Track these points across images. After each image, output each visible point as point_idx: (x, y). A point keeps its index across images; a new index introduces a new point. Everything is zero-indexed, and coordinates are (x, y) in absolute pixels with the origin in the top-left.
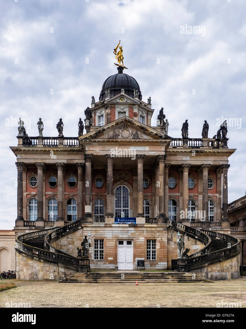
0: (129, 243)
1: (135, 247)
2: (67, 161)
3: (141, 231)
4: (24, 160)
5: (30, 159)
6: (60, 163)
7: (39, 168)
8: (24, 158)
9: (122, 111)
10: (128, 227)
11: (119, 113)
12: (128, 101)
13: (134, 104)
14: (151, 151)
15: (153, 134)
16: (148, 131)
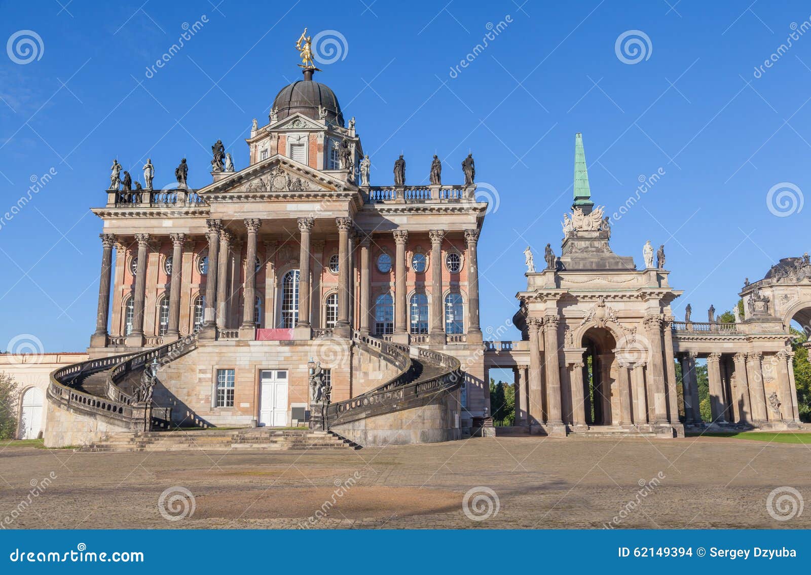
0: (282, 375)
1: (291, 383)
3: (303, 353)
4: (115, 229)
5: (126, 227)
7: (141, 244)
9: (298, 143)
10: (278, 346)
11: (294, 145)
12: (309, 127)
13: (316, 130)
14: (325, 211)
15: (325, 182)
16: (316, 177)
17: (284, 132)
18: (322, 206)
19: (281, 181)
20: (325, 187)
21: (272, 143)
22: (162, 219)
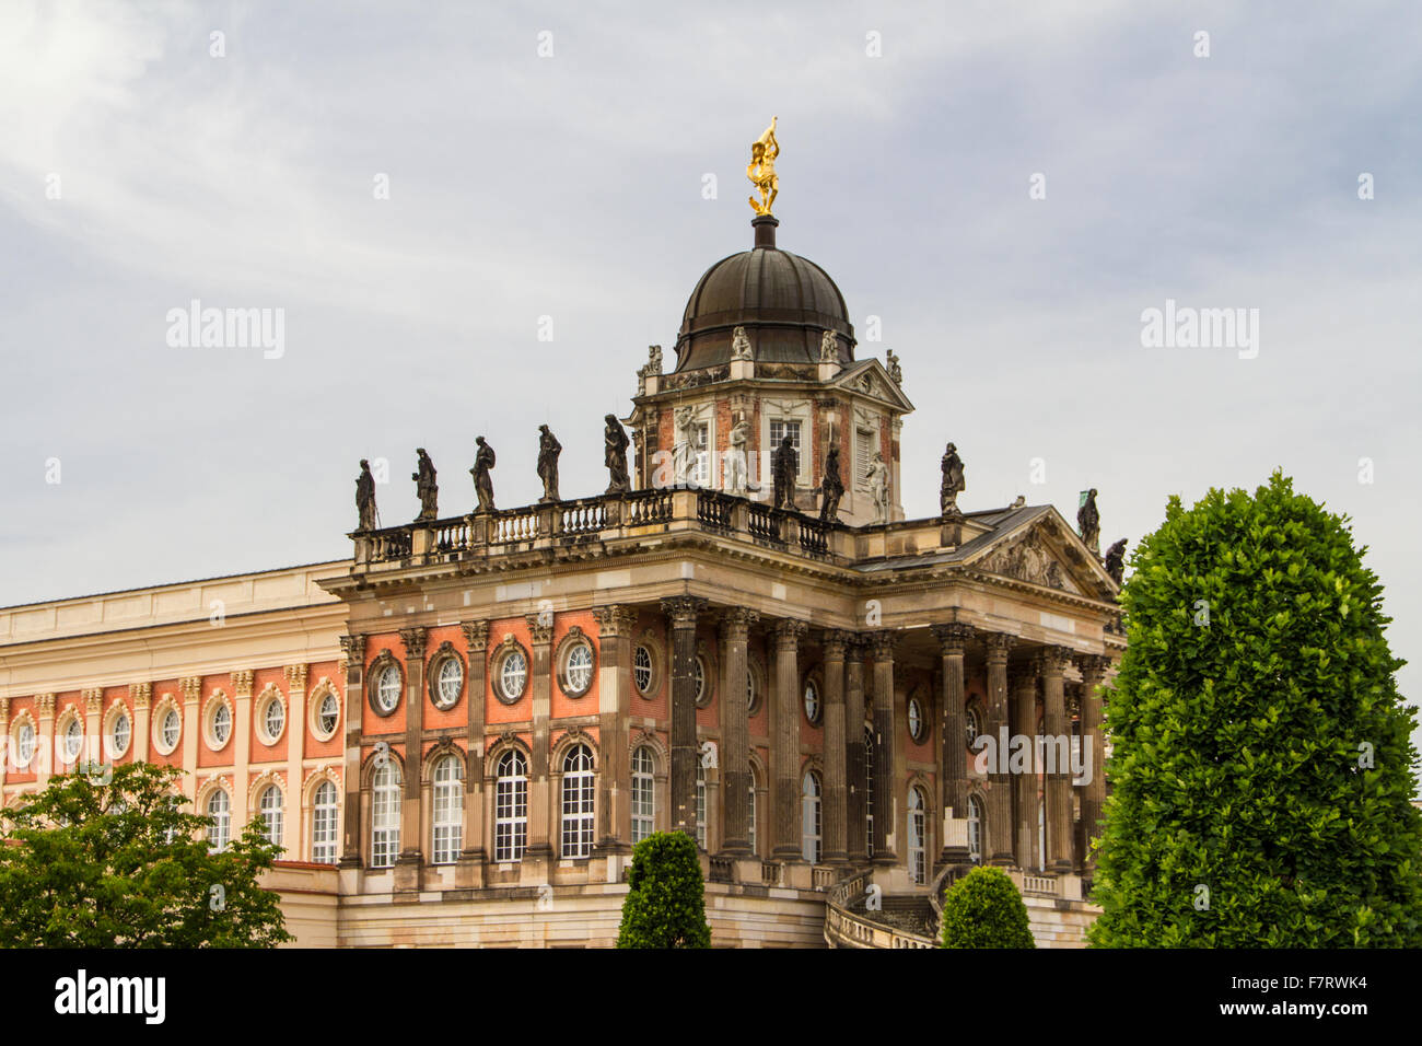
2: (812, 616)
4: (703, 587)
5: (721, 586)
6: (799, 621)
7: (742, 632)
8: (704, 580)
9: (868, 429)
11: (860, 432)
12: (883, 396)
13: (896, 408)
14: (1081, 637)
15: (1093, 580)
16: (1082, 567)
17: (851, 397)
18: (1076, 624)
19: (1036, 563)
20: (1081, 587)
21: (831, 417)
22: (774, 578)
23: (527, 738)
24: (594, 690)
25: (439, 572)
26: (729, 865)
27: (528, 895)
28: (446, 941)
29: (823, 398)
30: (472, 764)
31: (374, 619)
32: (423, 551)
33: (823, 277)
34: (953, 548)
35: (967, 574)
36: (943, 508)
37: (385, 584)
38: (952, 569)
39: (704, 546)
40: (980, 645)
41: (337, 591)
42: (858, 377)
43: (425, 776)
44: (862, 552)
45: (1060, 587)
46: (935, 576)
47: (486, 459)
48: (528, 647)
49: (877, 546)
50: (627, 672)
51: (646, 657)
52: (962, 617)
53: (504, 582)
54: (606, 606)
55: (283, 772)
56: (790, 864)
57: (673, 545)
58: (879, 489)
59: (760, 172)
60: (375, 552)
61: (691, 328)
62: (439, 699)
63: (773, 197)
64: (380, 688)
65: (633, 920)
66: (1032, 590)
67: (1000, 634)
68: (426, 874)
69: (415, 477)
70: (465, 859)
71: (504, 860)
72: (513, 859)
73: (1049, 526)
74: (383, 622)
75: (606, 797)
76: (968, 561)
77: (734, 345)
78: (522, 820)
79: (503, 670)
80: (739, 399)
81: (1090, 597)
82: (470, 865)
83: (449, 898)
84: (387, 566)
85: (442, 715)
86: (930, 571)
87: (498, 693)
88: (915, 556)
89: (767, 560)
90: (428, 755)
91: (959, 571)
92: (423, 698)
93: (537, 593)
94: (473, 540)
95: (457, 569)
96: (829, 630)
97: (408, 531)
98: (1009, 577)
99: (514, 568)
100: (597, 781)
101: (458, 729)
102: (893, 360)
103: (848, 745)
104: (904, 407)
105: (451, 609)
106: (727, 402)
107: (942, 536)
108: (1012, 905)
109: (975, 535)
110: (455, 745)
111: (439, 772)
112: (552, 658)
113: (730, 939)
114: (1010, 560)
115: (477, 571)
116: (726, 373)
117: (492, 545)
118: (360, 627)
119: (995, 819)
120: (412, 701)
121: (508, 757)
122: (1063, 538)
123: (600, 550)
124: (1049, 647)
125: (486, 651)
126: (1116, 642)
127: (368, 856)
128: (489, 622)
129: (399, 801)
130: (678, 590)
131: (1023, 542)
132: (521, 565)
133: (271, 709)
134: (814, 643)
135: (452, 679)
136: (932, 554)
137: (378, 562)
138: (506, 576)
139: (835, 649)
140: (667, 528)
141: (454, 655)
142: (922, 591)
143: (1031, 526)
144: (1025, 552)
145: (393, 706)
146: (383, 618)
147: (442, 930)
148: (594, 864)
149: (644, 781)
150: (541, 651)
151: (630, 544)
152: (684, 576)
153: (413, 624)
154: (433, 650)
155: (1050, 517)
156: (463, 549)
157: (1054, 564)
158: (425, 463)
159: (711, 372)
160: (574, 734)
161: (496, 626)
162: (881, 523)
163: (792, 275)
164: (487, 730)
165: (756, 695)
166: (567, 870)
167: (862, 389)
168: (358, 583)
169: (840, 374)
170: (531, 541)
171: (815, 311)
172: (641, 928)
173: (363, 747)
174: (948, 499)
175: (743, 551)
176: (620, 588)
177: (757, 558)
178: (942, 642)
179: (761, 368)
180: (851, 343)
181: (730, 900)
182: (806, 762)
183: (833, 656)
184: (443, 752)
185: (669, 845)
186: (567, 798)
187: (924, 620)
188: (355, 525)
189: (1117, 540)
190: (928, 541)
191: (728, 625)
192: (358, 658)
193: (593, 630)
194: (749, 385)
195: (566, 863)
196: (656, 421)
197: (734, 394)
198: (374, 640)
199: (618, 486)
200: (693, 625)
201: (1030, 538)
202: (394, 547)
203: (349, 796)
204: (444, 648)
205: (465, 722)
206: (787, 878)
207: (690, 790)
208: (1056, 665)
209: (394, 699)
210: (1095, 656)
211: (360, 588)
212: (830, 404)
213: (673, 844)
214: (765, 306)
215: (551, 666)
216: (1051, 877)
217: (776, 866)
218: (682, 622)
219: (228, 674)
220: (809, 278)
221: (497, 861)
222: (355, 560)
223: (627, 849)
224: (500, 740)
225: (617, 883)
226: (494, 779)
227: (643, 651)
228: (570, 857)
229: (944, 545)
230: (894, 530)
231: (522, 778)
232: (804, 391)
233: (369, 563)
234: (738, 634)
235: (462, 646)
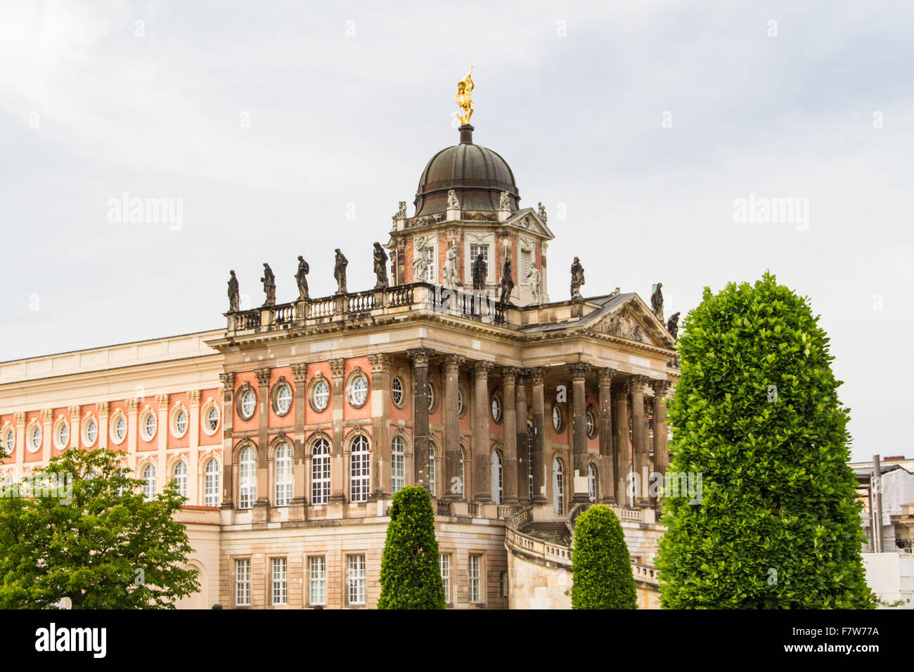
2: (496, 359)
4: (432, 343)
5: (443, 342)
6: (488, 362)
9: (527, 249)
11: (523, 251)
12: (536, 230)
13: (543, 237)
14: (653, 370)
15: (660, 336)
16: (654, 329)
17: (518, 230)
18: (651, 362)
19: (627, 326)
20: (654, 341)
21: (506, 242)
22: (473, 337)
23: (329, 432)
24: (369, 403)
25: (277, 335)
26: (449, 505)
27: (331, 524)
28: (284, 551)
29: (502, 231)
30: (297, 447)
31: (239, 363)
32: (267, 323)
33: (500, 160)
34: (578, 319)
35: (586, 333)
36: (572, 295)
37: (245, 343)
38: (577, 331)
39: (432, 318)
40: (594, 375)
41: (217, 347)
42: (521, 219)
43: (270, 455)
44: (524, 321)
45: (641, 341)
46: (568, 335)
47: (304, 269)
48: (330, 379)
49: (534, 317)
50: (388, 393)
51: (399, 384)
52: (584, 359)
53: (316, 341)
54: (375, 355)
55: (187, 454)
56: (485, 504)
57: (414, 318)
58: (535, 284)
59: (463, 99)
60: (239, 324)
61: (424, 191)
62: (278, 410)
63: (471, 114)
64: (243, 404)
65: (393, 538)
66: (624, 343)
67: (606, 368)
68: (271, 512)
69: (262, 280)
70: (294, 503)
71: (317, 504)
72: (322, 503)
73: (634, 305)
74: (244, 365)
75: (376, 466)
76: (587, 326)
77: (449, 201)
78: (327, 480)
79: (315, 392)
80: (452, 233)
81: (658, 345)
82: (297, 507)
83: (285, 526)
84: (246, 332)
85: (280, 419)
86: (564, 332)
87: (312, 406)
88: (556, 323)
89: (469, 327)
90: (272, 442)
91: (582, 332)
92: (269, 410)
93: (335, 348)
94: (297, 317)
95: (287, 334)
96: (506, 367)
97: (259, 312)
98: (611, 335)
99: (321, 333)
100: (371, 457)
101: (289, 427)
102: (542, 209)
103: (518, 434)
104: (548, 236)
105: (284, 357)
106: (445, 234)
107: (572, 311)
108: (615, 527)
109: (591, 310)
110: (288, 437)
111: (278, 452)
112: (344, 385)
113: (450, 548)
114: (612, 325)
115: (299, 335)
116: (444, 217)
117: (308, 319)
118: (231, 369)
119: (604, 477)
120: (262, 412)
121: (319, 443)
122: (642, 312)
123: (372, 321)
124: (635, 376)
125: (305, 382)
126: (674, 373)
127: (238, 502)
128: (307, 364)
129: (254, 470)
130: (417, 345)
131: (619, 314)
132: (324, 331)
133: (179, 417)
134: (497, 375)
135: (285, 399)
136: (566, 322)
137: (241, 330)
138: (316, 337)
139: (510, 378)
140: (410, 308)
141: (287, 384)
142: (561, 344)
143: (624, 306)
144: (620, 321)
145: (251, 414)
146: (244, 363)
147: (281, 545)
148: (370, 506)
149: (398, 456)
150: (337, 381)
151: (389, 318)
152: (421, 337)
153: (262, 366)
154: (274, 381)
155: (635, 300)
156: (291, 322)
157: (637, 327)
158: (268, 271)
159: (436, 217)
160: (357, 430)
161: (311, 366)
162: (536, 304)
163: (482, 159)
164: (306, 427)
165: (463, 406)
166: (353, 509)
167: (524, 226)
168: (229, 342)
169: (511, 217)
170: (331, 317)
171: (496, 181)
172: (398, 543)
173: (233, 438)
174: (575, 290)
175: (455, 321)
176: (383, 344)
177: (463, 326)
178: (572, 373)
179: (465, 214)
180: (517, 199)
181: (450, 525)
182: (493, 444)
183: (508, 382)
184: (280, 441)
185: (413, 494)
186: (353, 467)
187: (562, 361)
188: (227, 308)
189: (674, 313)
190: (563, 314)
191: (447, 365)
192: (230, 386)
193: (368, 369)
194: (458, 224)
195: (354, 505)
196: (403, 246)
197: (449, 229)
198: (239, 375)
199: (381, 284)
200: (426, 365)
201: (623, 312)
202: (250, 321)
203: (225, 467)
204: (281, 380)
205: (294, 424)
206: (483, 513)
207: (426, 461)
208: (639, 386)
209: (251, 410)
210: (662, 381)
211: (231, 345)
212: (505, 235)
213: (416, 493)
214: (467, 177)
215: (343, 389)
216: (637, 510)
217: (476, 506)
218: (420, 363)
219: (154, 397)
220: (492, 161)
221: (313, 504)
222: (228, 329)
223: (389, 496)
224: (314, 434)
225: (383, 516)
226: (311, 456)
227: (397, 380)
228: (356, 501)
229: (572, 317)
230: (544, 308)
231: (327, 456)
232: (489, 227)
233: (236, 330)
234: (453, 370)
235: (291, 378)
